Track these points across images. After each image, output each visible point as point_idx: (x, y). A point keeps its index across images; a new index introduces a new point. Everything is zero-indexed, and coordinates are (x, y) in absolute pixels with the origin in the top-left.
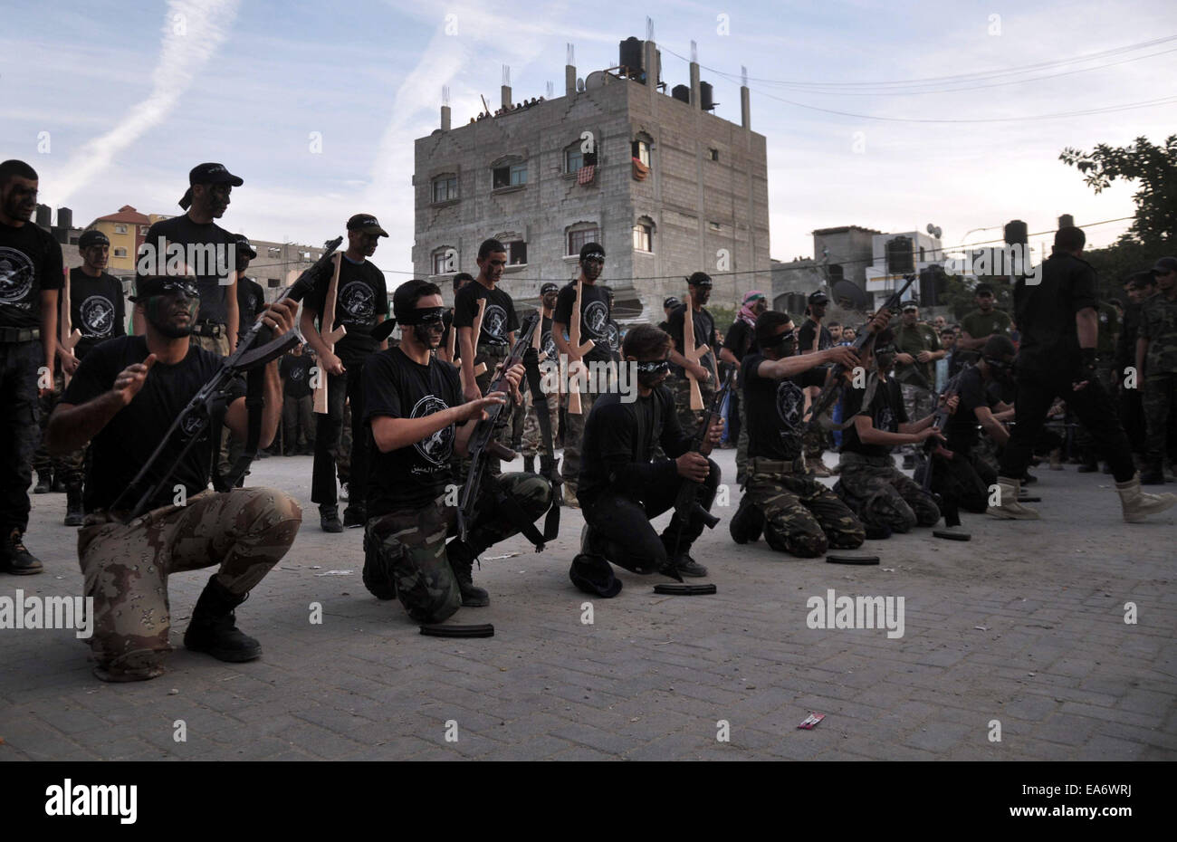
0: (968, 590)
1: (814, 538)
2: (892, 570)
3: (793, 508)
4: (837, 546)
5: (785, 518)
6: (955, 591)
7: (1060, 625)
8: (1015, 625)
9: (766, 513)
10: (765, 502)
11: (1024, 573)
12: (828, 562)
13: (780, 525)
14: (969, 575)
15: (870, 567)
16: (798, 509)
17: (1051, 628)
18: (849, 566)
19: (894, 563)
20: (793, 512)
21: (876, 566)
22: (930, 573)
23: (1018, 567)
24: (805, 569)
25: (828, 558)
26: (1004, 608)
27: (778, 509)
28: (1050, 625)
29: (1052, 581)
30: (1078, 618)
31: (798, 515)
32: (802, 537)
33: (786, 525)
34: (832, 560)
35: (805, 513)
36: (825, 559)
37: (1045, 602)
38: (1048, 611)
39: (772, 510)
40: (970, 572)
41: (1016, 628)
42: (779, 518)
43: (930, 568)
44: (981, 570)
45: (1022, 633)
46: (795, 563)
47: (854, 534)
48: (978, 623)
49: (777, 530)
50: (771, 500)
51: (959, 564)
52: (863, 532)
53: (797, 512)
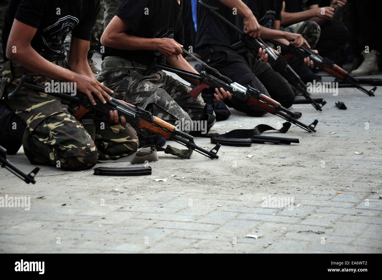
0: (241, 198)
1: (84, 148)
2: (165, 180)
3: (62, 115)
4: (107, 156)
5: (52, 126)
6: (229, 200)
7: (332, 230)
8: (286, 232)
9: (29, 121)
10: (29, 110)
11: (300, 178)
12: (95, 174)
13: (45, 134)
14: (244, 182)
15: (142, 178)
16: (66, 117)
17: (323, 233)
18: (119, 178)
19: (167, 172)
20: (61, 120)
21: (148, 177)
22: (204, 181)
23: (295, 171)
24: (70, 183)
25: (96, 170)
26: (277, 214)
27: (43, 116)
28: (321, 230)
29: (328, 185)
30: (350, 221)
31: (66, 123)
32: (70, 146)
33: (52, 133)
34: (100, 172)
35: (74, 121)
36: (92, 172)
37: (318, 207)
38: (320, 216)
39: (36, 117)
40: (245, 179)
41: (288, 235)
42: (45, 126)
43: (204, 176)
44: (257, 177)
45: (293, 239)
46: (59, 178)
47: (126, 143)
48: (250, 231)
49: (41, 140)
50: (34, 107)
51: (235, 171)
52: (136, 140)
53: (66, 119)
